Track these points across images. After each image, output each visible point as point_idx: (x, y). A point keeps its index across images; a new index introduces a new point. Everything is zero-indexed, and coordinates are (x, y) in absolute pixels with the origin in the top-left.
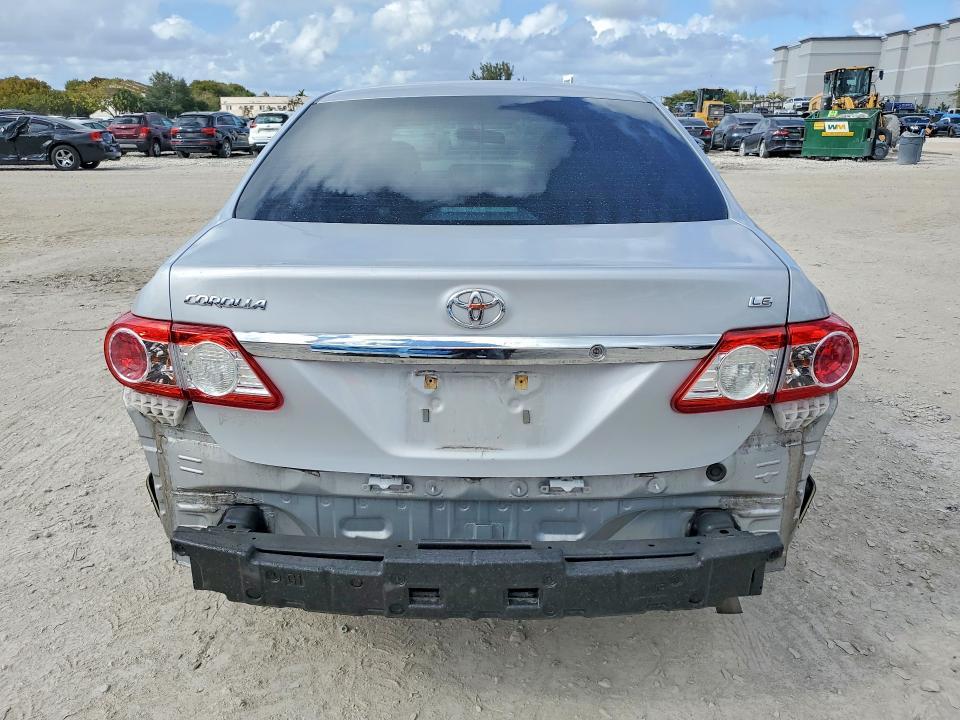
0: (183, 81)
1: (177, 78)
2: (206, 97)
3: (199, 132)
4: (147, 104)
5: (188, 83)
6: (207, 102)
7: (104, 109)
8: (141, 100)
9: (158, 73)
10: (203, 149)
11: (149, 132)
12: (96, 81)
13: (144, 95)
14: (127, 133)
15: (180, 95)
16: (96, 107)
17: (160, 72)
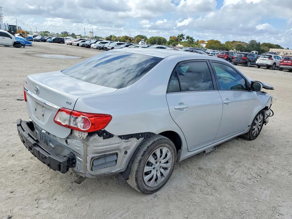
0: (259, 43)
1: (257, 42)
2: (265, 48)
3: (241, 58)
4: (245, 49)
5: (261, 43)
6: (265, 50)
7: (233, 49)
8: (244, 48)
9: (252, 40)
10: (241, 63)
11: (228, 57)
12: (234, 41)
13: (245, 46)
14: (221, 56)
15: (257, 47)
16: (231, 49)
17: (253, 40)
